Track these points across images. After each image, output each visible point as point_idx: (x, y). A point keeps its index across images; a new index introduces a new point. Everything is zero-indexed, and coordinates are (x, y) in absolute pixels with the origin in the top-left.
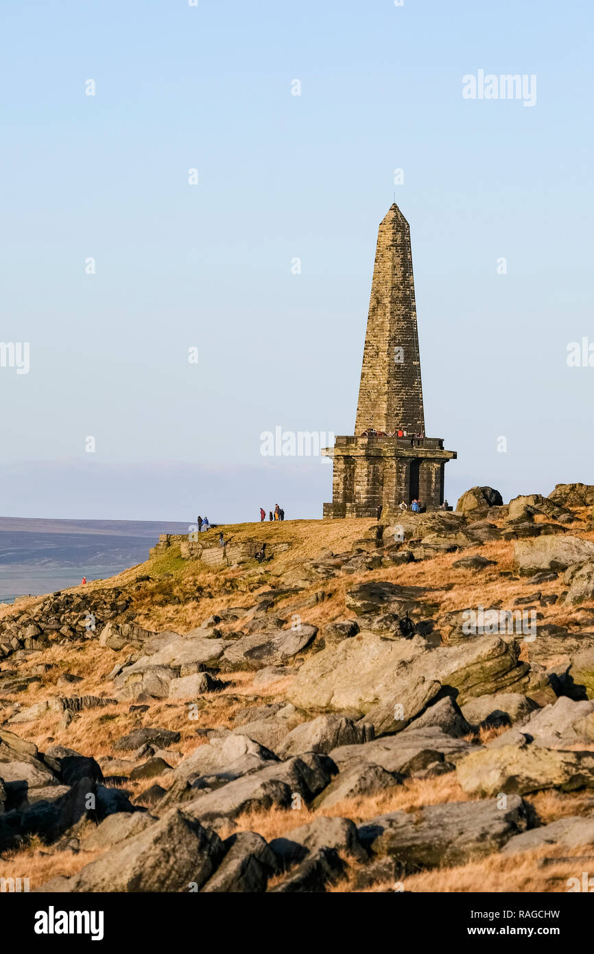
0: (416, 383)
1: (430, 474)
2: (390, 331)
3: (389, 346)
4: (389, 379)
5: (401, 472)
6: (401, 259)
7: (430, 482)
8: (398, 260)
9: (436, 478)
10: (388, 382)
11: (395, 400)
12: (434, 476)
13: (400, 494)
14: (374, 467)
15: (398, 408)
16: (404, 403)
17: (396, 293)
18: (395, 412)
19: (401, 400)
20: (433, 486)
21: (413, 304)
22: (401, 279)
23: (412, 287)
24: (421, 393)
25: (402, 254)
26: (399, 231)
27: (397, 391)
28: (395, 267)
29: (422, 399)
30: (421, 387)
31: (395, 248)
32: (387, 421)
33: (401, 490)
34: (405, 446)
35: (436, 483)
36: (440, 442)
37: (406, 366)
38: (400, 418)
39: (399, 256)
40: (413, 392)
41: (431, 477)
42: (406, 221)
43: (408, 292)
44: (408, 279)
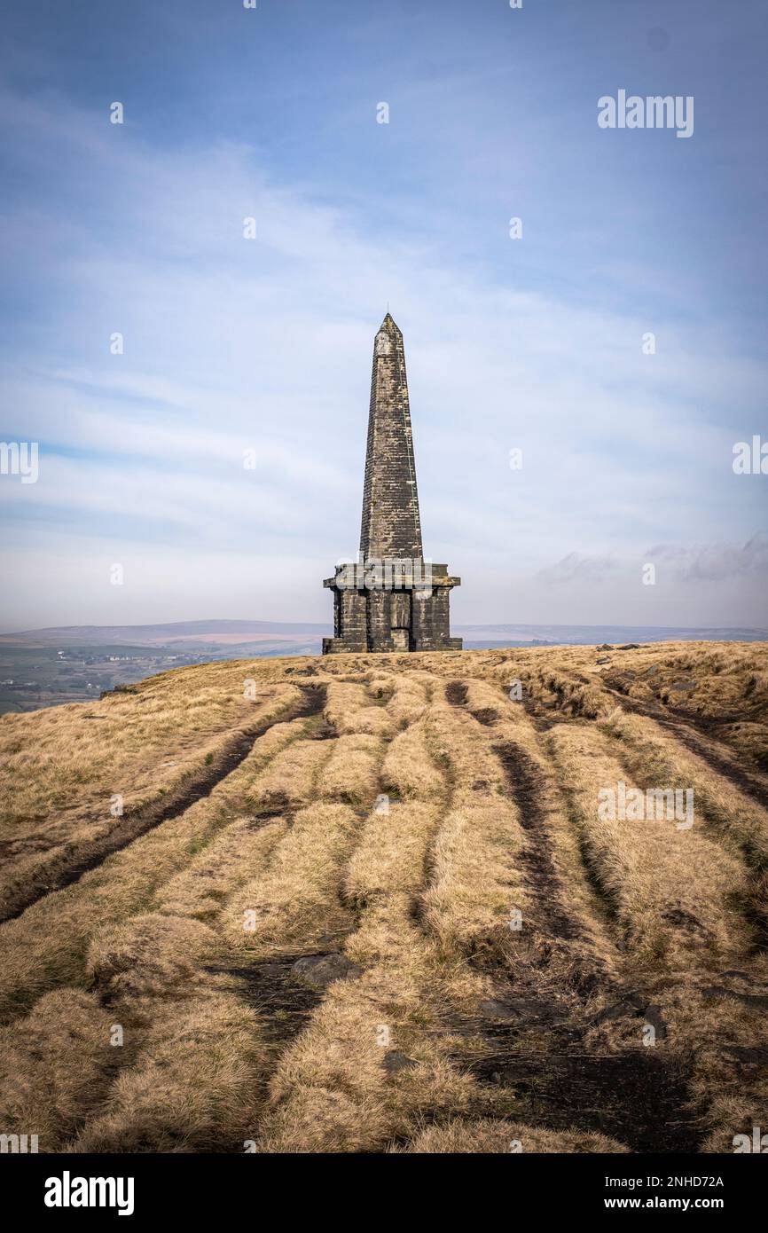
2: (375, 448)
4: (375, 501)
8: (387, 372)
10: (374, 504)
16: (395, 527)
17: (384, 408)
19: (391, 523)
21: (407, 419)
22: (390, 392)
23: (406, 401)
24: (418, 514)
25: (392, 366)
29: (419, 521)
30: (418, 508)
36: (445, 567)
37: (397, 486)
38: (389, 542)
40: (407, 514)
42: (399, 331)
43: (401, 407)
44: (400, 392)
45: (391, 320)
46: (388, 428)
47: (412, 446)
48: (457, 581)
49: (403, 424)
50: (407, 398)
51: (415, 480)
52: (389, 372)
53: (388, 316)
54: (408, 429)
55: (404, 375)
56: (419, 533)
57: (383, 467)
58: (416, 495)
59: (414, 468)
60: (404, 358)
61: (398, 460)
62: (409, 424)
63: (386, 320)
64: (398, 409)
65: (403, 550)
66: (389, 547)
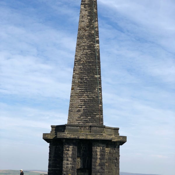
0: (97, 89)
2: (76, 55)
3: (75, 65)
4: (74, 87)
7: (96, 158)
14: (56, 148)
15: (80, 106)
17: (83, 33)
18: (78, 109)
19: (83, 101)
20: (98, 161)
21: (97, 39)
22: (87, 24)
23: (96, 29)
24: (101, 96)
25: (89, 9)
27: (80, 95)
28: (82, 17)
30: (101, 92)
31: (83, 6)
32: (70, 114)
33: (68, 164)
36: (117, 129)
37: (88, 78)
38: (81, 113)
44: (93, 24)
46: (85, 44)
47: (99, 55)
49: (94, 42)
51: (100, 74)
52: (87, 13)
54: (98, 44)
55: (96, 14)
56: (102, 107)
57: (80, 66)
58: (100, 83)
59: (100, 67)
61: (89, 62)
62: (98, 42)
64: (91, 33)
65: (90, 117)
66: (81, 116)
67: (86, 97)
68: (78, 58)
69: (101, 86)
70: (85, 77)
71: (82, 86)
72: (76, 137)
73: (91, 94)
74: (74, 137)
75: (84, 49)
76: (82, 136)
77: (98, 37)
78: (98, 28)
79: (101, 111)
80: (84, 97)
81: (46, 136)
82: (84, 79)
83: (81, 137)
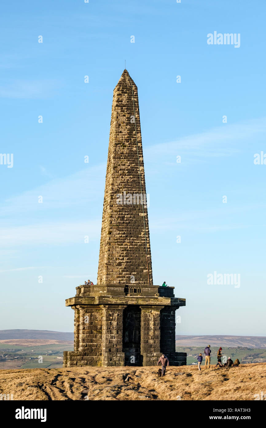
0: (143, 233)
1: (147, 321)
2: (112, 184)
3: (112, 198)
4: (111, 230)
5: (112, 320)
6: (127, 118)
7: (148, 329)
8: (124, 119)
9: (154, 325)
10: (110, 233)
11: (118, 249)
12: (152, 323)
13: (110, 342)
14: (91, 316)
15: (121, 258)
16: (128, 252)
17: (120, 149)
18: (118, 261)
19: (125, 249)
20: (151, 333)
21: (141, 159)
22: (126, 136)
23: (139, 144)
24: (149, 243)
25: (128, 114)
26: (126, 93)
27: (120, 242)
28: (120, 125)
29: (150, 248)
30: (149, 237)
31: (119, 108)
32: (108, 269)
33: (112, 337)
34: (115, 294)
35: (155, 330)
36: (172, 289)
37: (130, 217)
38: (123, 267)
39: (124, 116)
40: (139, 242)
41: (148, 325)
42: (134, 84)
43: (134, 149)
44: (135, 136)
45: (128, 75)
46: (124, 167)
47: (144, 183)
48: (182, 303)
49: (137, 164)
50: (140, 142)
51: (146, 212)
53: (125, 72)
54: (141, 168)
56: (150, 259)
58: (147, 225)
60: (138, 107)
62: (142, 164)
63: (123, 75)
64: (132, 151)
65: (136, 273)
66: (122, 271)
67: (129, 244)
68: (116, 187)
69: (148, 229)
70: (125, 216)
71: (123, 228)
72: (124, 302)
73: (136, 240)
74: (121, 302)
75: (123, 174)
76: (131, 300)
77: (142, 157)
78: (141, 142)
79: (149, 264)
80: (126, 245)
81: (80, 300)
82: (125, 219)
83: (130, 303)
